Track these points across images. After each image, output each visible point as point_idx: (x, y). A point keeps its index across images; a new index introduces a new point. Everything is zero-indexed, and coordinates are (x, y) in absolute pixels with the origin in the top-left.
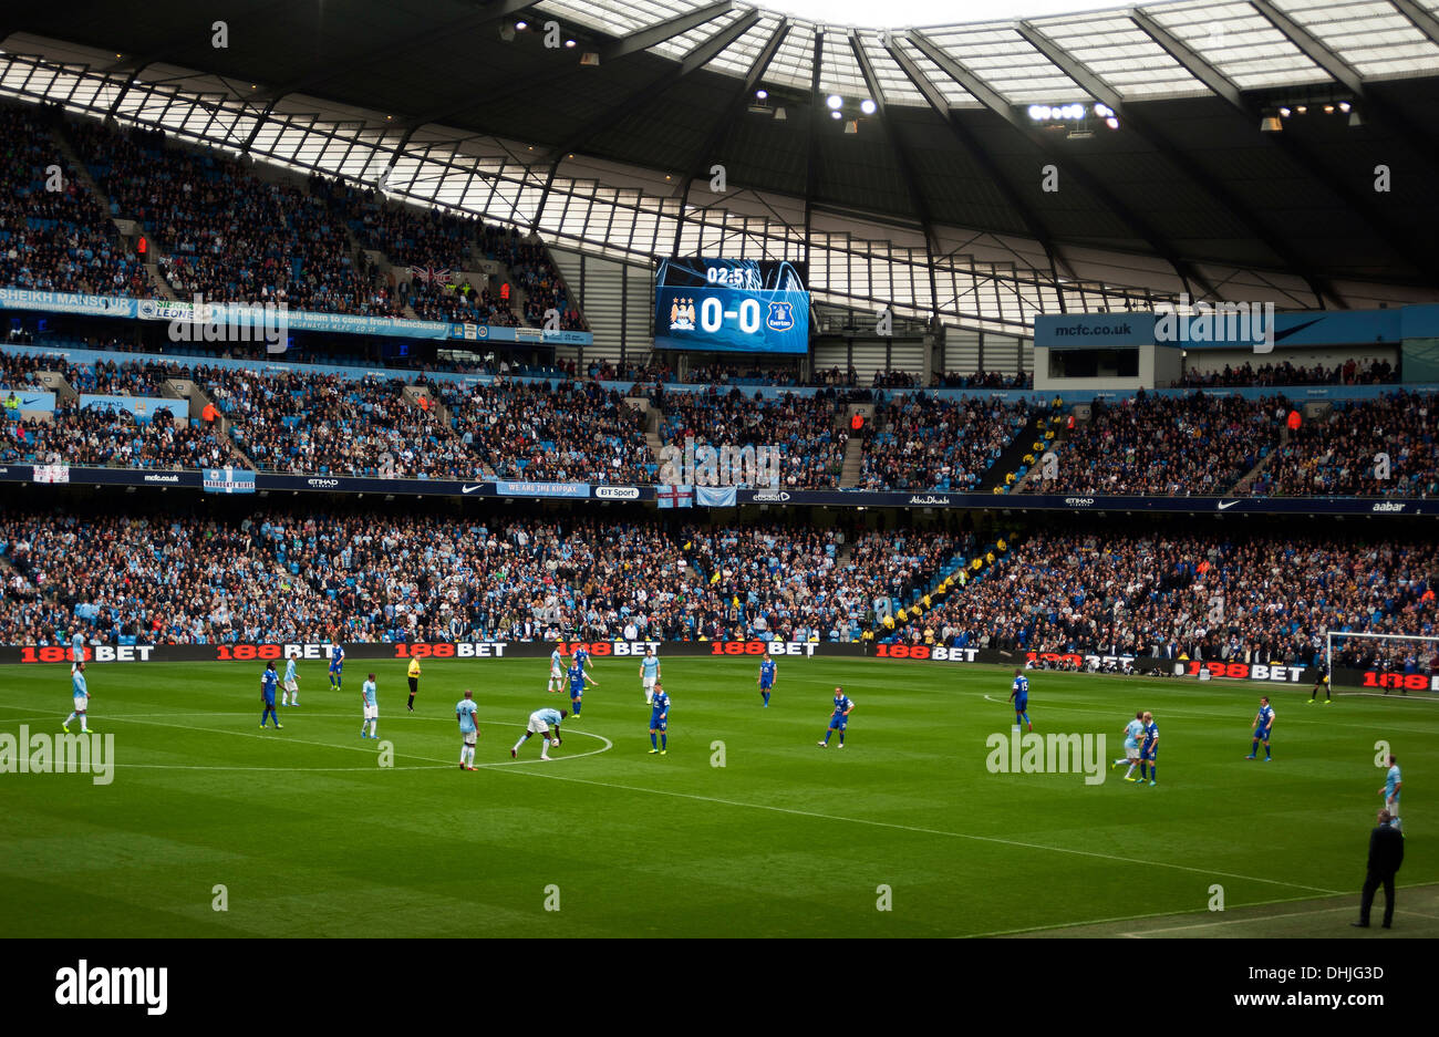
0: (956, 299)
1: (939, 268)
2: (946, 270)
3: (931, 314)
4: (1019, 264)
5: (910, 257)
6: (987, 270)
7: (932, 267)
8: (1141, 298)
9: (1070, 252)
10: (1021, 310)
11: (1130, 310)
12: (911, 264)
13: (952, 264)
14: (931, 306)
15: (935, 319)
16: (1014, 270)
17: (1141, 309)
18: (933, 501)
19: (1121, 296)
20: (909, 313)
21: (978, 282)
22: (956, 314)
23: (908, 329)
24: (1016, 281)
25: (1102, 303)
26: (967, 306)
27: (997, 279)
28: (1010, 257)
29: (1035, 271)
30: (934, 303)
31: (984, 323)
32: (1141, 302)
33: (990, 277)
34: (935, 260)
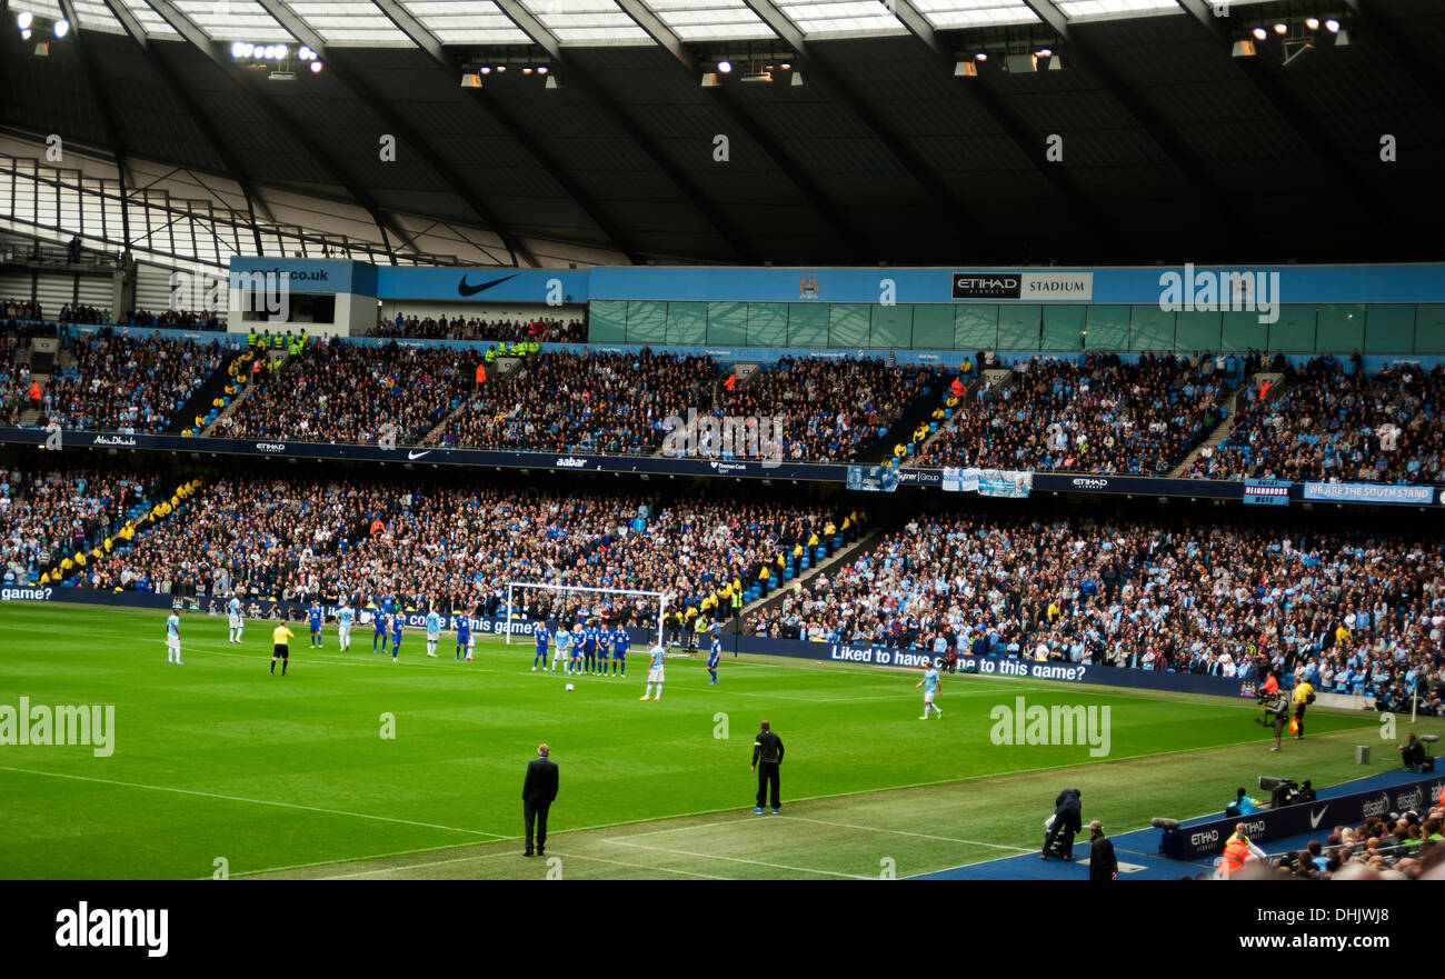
0: (149, 235)
1: (130, 202)
2: (139, 204)
3: (122, 249)
4: (216, 203)
5: (102, 188)
6: (183, 207)
7: (125, 201)
8: (339, 245)
9: (271, 196)
10: (217, 250)
11: (327, 256)
12: (103, 196)
13: (146, 199)
14: (123, 241)
15: (127, 254)
16: (211, 209)
17: (339, 256)
18: (119, 441)
19: (318, 242)
20: (99, 246)
21: (173, 219)
22: (150, 250)
23: (98, 263)
24: (213, 220)
25: (299, 248)
26: (161, 242)
27: (193, 217)
28: (207, 196)
29: (232, 212)
30: (127, 237)
31: (178, 261)
32: (339, 249)
33: (185, 215)
34: (128, 193)
